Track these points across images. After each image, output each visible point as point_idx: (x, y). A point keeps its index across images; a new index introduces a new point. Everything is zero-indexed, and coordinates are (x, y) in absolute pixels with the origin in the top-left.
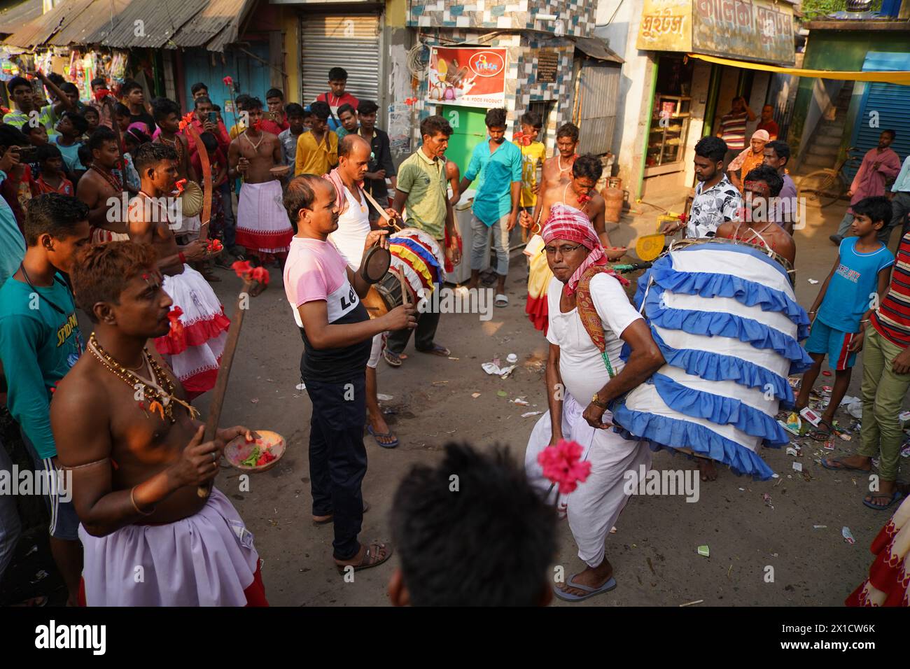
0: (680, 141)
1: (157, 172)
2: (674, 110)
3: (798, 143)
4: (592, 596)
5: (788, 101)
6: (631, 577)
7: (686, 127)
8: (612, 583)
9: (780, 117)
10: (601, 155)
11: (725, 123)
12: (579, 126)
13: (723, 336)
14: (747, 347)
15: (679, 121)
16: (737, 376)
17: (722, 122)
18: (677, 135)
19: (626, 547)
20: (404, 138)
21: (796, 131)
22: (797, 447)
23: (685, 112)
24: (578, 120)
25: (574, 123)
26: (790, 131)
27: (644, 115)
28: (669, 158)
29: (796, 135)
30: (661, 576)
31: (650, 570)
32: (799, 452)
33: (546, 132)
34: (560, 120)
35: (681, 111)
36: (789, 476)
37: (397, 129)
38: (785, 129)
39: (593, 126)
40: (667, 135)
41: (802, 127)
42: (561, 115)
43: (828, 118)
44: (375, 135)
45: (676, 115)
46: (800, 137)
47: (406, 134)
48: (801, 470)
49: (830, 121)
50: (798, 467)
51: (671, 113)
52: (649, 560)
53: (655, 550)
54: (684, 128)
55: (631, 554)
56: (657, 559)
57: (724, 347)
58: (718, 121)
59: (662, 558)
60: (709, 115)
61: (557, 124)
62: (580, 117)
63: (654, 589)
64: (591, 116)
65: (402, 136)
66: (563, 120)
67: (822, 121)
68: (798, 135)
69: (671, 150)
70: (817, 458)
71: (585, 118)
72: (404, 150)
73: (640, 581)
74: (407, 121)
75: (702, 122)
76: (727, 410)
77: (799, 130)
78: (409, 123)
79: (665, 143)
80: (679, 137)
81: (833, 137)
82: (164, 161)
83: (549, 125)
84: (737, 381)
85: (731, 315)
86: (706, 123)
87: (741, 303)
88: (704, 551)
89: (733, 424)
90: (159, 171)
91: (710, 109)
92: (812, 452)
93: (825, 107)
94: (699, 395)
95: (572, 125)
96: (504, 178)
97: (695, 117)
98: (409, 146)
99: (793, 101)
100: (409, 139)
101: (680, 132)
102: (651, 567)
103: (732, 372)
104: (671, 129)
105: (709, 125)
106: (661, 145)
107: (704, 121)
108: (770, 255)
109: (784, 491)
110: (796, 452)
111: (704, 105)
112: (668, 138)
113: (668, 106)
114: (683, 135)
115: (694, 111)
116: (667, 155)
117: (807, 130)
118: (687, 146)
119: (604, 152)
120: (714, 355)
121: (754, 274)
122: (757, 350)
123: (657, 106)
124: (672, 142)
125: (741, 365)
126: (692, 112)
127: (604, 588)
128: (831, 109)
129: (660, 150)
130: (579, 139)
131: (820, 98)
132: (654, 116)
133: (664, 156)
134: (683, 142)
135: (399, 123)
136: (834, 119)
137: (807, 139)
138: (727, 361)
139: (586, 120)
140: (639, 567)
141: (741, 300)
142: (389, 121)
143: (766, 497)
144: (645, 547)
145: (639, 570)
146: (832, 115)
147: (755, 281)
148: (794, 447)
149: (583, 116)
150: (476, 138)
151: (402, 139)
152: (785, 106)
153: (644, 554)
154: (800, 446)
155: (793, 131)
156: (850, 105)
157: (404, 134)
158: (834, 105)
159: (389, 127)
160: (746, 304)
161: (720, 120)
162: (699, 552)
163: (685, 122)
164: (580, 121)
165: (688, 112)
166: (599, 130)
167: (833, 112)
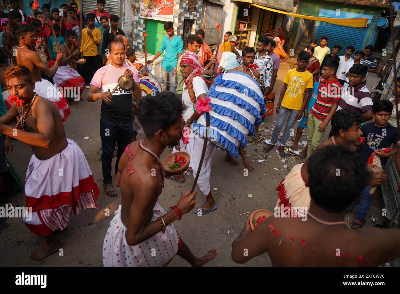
0: (246, 41)
1: (26, 38)
2: (245, 27)
3: (293, 44)
4: (208, 213)
5: (290, 27)
6: (223, 205)
7: (249, 35)
8: (215, 207)
9: (287, 33)
10: (214, 44)
11: (265, 34)
12: (205, 31)
13: (229, 101)
14: (237, 106)
15: (246, 32)
16: (230, 115)
17: (264, 33)
18: (245, 38)
19: (221, 195)
20: (129, 33)
21: (293, 39)
22: (286, 159)
23: (249, 28)
24: (204, 29)
25: (203, 30)
26: (290, 39)
27: (232, 28)
28: (242, 48)
29: (293, 41)
30: (234, 205)
31: (229, 203)
32: (286, 161)
33: (191, 33)
34: (197, 28)
35: (247, 28)
36: (282, 170)
37: (126, 28)
38: (289, 38)
39: (210, 32)
40: (241, 38)
41: (295, 38)
42: (197, 26)
43: (305, 35)
44: (118, 31)
45: (245, 29)
46: (294, 42)
47: (130, 31)
48: (286, 167)
49: (306, 36)
50: (285, 166)
51: (243, 28)
52: (229, 200)
53: (232, 196)
54: (248, 35)
55: (223, 197)
56: (233, 199)
57: (228, 105)
58: (262, 33)
59: (234, 199)
60: (258, 30)
61: (196, 30)
62: (205, 28)
63: (232, 209)
64: (210, 28)
65: (128, 32)
66: (198, 28)
67: (303, 36)
68: (294, 41)
69: (243, 44)
70: (292, 163)
71: (207, 28)
72: (129, 38)
73: (226, 207)
74: (131, 25)
75: (256, 33)
76: (224, 125)
77: (294, 39)
78: (131, 26)
79: (240, 41)
80: (246, 39)
81: (307, 43)
82: (28, 32)
83: (192, 30)
84: (230, 117)
85: (233, 95)
86: (257, 34)
87: (238, 91)
88: (250, 196)
89: (225, 130)
90: (27, 37)
91: (259, 28)
92: (291, 161)
93: (304, 30)
94: (216, 120)
95: (202, 30)
96: (174, 51)
97: (253, 31)
98: (131, 37)
99: (292, 27)
100: (131, 33)
101: (247, 37)
102: (230, 202)
103: (228, 113)
104: (243, 35)
105: (258, 34)
106: (238, 42)
107: (257, 33)
108: (254, 78)
109: (280, 175)
110: (285, 161)
111: (257, 26)
112: (241, 39)
113: (242, 25)
114: (248, 38)
115: (253, 28)
116: (241, 46)
117: (297, 39)
118: (250, 43)
119: (215, 43)
120: (224, 107)
121: (245, 83)
122: (240, 108)
123: (238, 25)
124: (243, 41)
125: (232, 112)
126: (252, 29)
127: (213, 209)
128: (307, 31)
129: (238, 44)
130: (205, 36)
131: (303, 27)
132: (236, 29)
133: (240, 47)
134: (248, 41)
135: (126, 26)
136: (307, 35)
137: (297, 43)
138: (228, 110)
139: (208, 29)
140: (226, 202)
141: (238, 90)
142: (123, 25)
143: (273, 177)
144: (228, 195)
145: (226, 203)
146: (307, 34)
147: (245, 85)
148: (284, 159)
149: (206, 27)
150: (161, 34)
151: (128, 33)
152: (289, 29)
153: (228, 198)
154: (287, 159)
155: (292, 39)
156: (314, 30)
157: (129, 31)
158: (308, 30)
159: (123, 27)
160: (240, 92)
161: (263, 33)
162: (248, 196)
163: (249, 32)
164: (205, 29)
165: (250, 28)
166: (213, 34)
167: (307, 32)
